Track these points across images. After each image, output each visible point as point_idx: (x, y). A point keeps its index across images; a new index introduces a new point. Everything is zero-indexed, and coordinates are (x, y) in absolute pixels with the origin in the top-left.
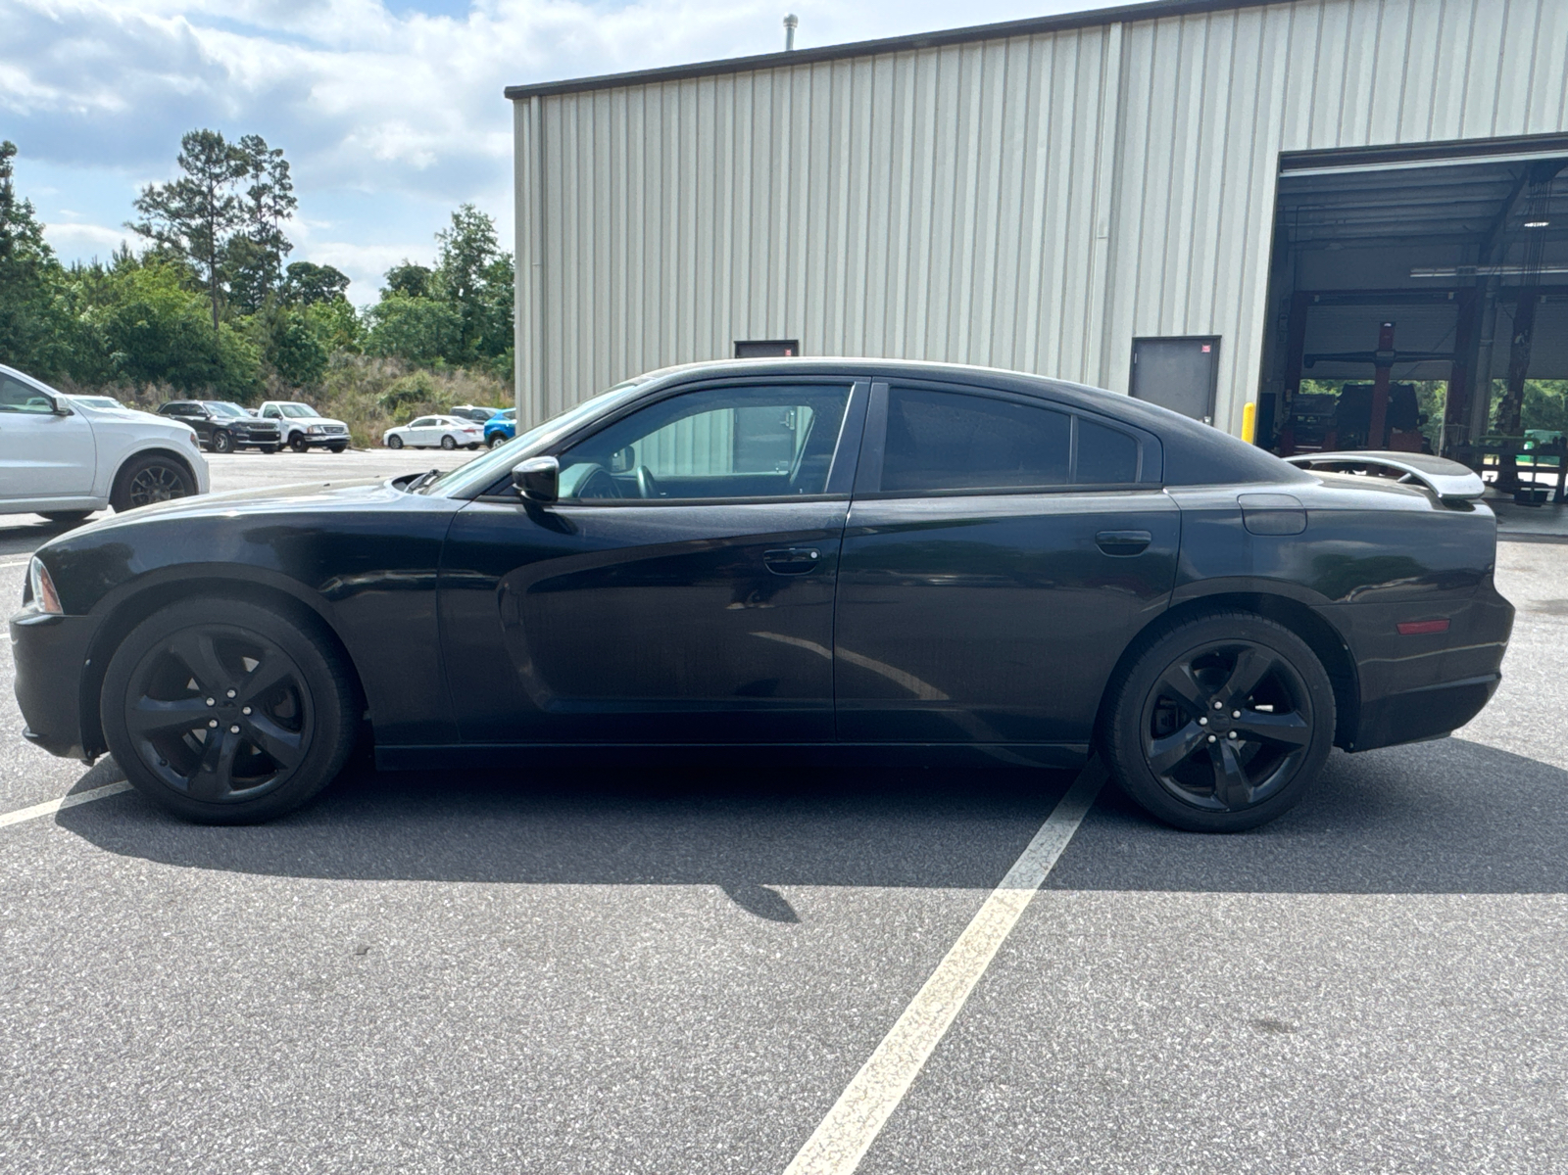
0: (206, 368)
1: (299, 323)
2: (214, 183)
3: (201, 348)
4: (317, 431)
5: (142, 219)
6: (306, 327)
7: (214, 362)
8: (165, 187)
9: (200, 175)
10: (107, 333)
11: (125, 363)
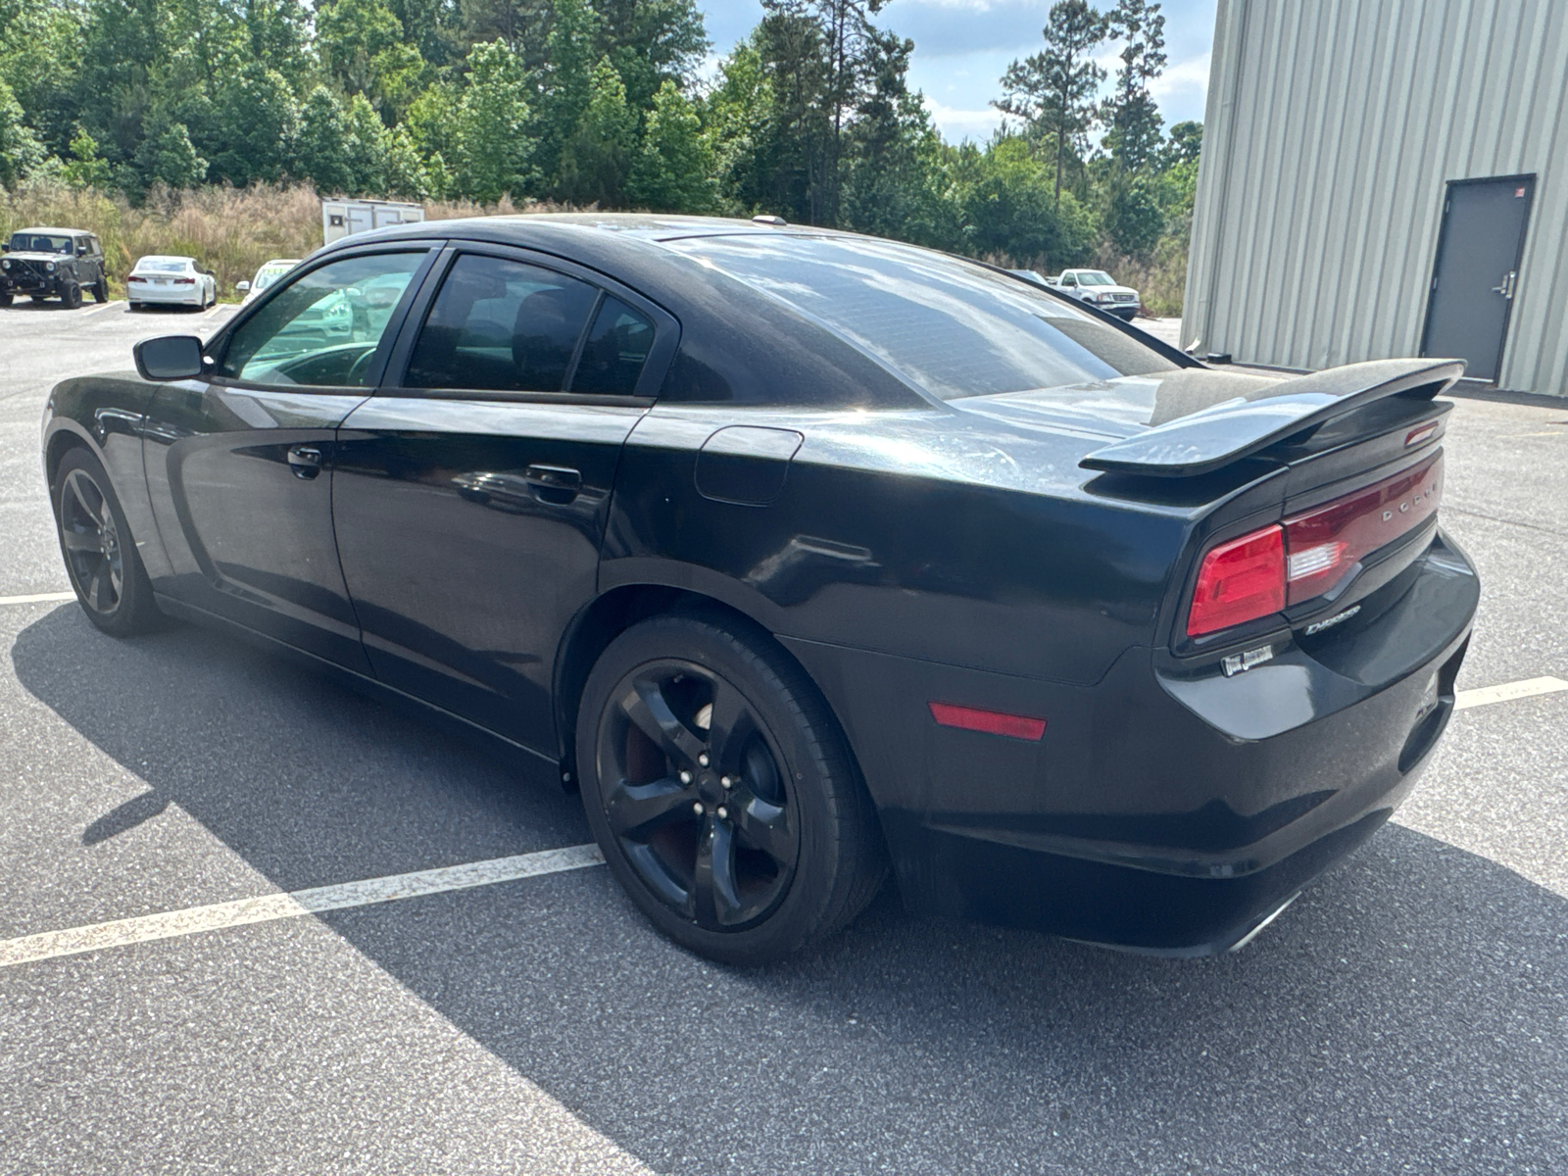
0: (1041, 238)
1: (1141, 188)
2: (1073, 51)
3: (1043, 219)
4: (1106, 299)
5: (1005, 95)
6: (1148, 192)
7: (1051, 231)
8: (1027, 61)
9: (1061, 45)
10: (965, 208)
11: (976, 236)
